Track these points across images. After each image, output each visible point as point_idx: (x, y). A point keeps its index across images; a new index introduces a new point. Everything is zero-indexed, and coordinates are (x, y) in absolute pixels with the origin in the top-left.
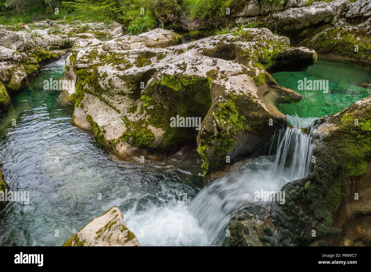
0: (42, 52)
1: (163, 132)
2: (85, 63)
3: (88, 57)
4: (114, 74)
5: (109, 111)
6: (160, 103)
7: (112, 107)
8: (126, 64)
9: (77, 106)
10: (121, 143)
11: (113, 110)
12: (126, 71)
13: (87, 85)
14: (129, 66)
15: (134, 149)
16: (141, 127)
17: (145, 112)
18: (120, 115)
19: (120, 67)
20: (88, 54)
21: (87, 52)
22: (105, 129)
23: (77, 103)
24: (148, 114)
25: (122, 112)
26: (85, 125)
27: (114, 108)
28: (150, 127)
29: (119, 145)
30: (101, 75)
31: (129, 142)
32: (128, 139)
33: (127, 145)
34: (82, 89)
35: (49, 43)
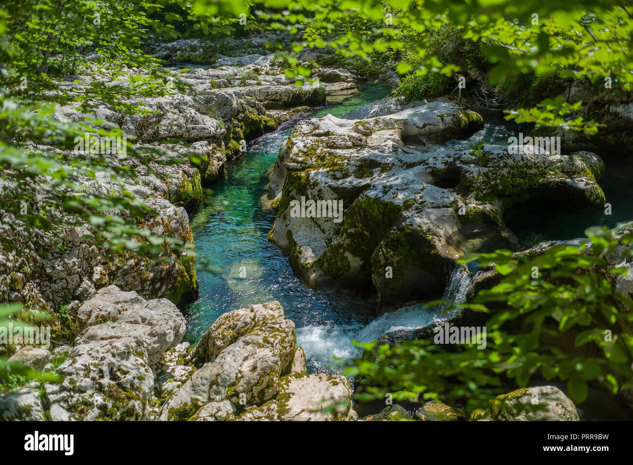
0: (252, 119)
1: (361, 263)
2: (298, 162)
3: (305, 153)
4: (326, 183)
5: (313, 229)
6: (361, 228)
7: (316, 224)
8: (344, 172)
9: (280, 217)
10: (314, 268)
11: (317, 229)
12: (341, 181)
13: (295, 191)
14: (346, 176)
15: (328, 278)
16: (338, 253)
17: (345, 235)
18: (325, 236)
19: (335, 175)
20: (305, 150)
21: (305, 146)
22: (301, 249)
23: (279, 213)
24: (347, 238)
25: (327, 233)
26: (284, 242)
27: (319, 226)
28: (347, 254)
29: (312, 270)
30: (312, 181)
31: (323, 268)
32: (323, 265)
33: (320, 272)
34: (289, 195)
35: (268, 96)
